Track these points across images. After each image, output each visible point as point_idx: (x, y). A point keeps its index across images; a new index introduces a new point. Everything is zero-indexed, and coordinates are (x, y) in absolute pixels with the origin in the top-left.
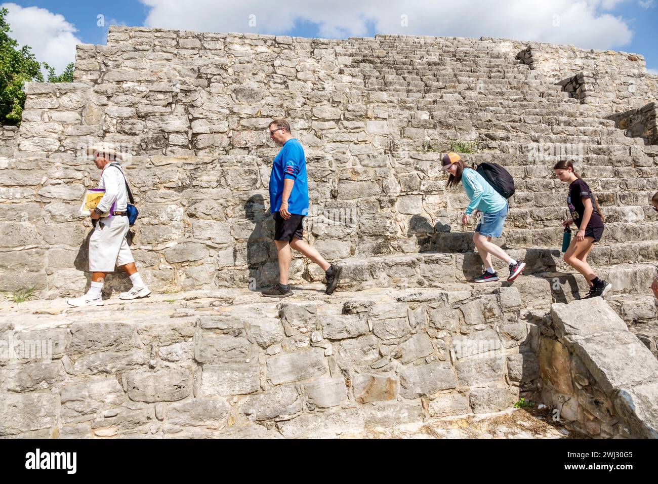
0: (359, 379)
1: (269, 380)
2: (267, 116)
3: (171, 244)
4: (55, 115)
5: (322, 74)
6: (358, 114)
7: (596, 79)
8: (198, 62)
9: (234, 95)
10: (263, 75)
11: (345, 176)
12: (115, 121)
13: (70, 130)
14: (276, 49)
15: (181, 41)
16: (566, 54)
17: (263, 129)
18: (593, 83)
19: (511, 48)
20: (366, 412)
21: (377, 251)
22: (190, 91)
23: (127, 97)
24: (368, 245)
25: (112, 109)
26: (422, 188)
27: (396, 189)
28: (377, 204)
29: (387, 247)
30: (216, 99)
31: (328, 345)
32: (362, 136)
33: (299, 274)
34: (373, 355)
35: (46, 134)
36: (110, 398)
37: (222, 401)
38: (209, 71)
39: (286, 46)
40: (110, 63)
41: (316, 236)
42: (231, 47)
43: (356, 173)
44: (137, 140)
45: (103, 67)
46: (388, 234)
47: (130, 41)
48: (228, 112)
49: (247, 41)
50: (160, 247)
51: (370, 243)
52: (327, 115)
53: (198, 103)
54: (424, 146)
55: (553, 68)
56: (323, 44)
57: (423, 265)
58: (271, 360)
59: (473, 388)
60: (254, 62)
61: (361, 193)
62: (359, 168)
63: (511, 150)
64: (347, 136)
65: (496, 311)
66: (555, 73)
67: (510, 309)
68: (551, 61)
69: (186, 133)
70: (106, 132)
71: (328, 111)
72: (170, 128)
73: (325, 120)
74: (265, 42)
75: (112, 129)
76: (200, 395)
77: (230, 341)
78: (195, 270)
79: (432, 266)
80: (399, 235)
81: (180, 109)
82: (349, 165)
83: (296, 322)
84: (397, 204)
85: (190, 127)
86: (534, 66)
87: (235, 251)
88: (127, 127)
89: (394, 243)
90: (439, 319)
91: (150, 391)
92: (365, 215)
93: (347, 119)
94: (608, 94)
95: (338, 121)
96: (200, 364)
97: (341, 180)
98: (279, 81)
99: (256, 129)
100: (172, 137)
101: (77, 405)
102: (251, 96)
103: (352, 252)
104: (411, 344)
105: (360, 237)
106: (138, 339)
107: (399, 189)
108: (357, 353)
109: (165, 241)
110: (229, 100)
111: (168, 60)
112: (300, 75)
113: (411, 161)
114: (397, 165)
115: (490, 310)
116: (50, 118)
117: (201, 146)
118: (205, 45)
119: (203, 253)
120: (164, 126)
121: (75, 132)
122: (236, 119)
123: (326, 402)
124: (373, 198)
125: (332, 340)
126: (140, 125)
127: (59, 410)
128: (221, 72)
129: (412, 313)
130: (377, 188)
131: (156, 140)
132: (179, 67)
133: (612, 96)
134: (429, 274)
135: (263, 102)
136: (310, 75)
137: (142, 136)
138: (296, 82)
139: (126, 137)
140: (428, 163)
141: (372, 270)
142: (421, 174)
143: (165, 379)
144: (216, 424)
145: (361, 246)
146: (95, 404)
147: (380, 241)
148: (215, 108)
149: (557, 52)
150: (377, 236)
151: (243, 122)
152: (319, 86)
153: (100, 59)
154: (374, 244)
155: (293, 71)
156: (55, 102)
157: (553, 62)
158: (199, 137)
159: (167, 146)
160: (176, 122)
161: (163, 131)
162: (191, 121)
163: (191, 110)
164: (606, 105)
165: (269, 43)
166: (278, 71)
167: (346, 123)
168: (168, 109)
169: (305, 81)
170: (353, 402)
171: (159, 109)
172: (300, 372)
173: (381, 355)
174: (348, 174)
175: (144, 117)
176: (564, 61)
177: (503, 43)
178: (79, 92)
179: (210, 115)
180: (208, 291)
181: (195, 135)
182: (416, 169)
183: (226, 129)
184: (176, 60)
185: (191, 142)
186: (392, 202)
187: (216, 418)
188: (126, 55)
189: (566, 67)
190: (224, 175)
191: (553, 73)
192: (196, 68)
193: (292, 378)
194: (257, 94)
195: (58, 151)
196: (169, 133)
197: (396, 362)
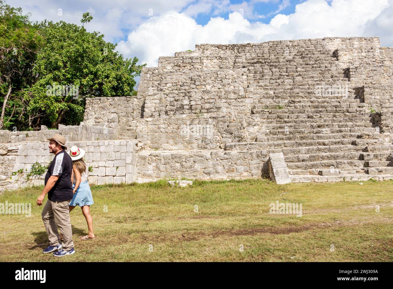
0: (226, 168)
1: (208, 166)
2: (213, 99)
3: (187, 139)
4: (153, 101)
5: (235, 76)
6: (242, 96)
7: (356, 70)
8: (191, 75)
9: (203, 92)
10: (214, 78)
11: (231, 121)
12: (169, 102)
13: (157, 105)
14: (220, 61)
15: (184, 60)
16: (357, 51)
17: (212, 103)
18: (354, 71)
19: (340, 41)
20: (227, 174)
21: (239, 141)
22: (190, 92)
23: (172, 95)
24: (237, 140)
25: (168, 99)
26: (253, 124)
27: (245, 124)
28: (240, 129)
29: (242, 140)
30: (197, 94)
31: (220, 160)
32: (244, 104)
33: (218, 147)
34: (230, 163)
35: (151, 107)
36: (179, 167)
37: (199, 169)
38: (195, 78)
39: (225, 59)
40: (163, 77)
41: (223, 137)
42: (203, 61)
43: (234, 120)
44: (175, 107)
45: (161, 79)
46: (242, 137)
47: (166, 62)
48: (201, 98)
49: (209, 58)
50: (185, 139)
51: (237, 139)
52: (232, 98)
53: (192, 96)
54: (265, 107)
55: (349, 58)
56: (240, 56)
57: (249, 145)
58: (208, 162)
59: (253, 172)
60: (211, 73)
61: (235, 126)
62: (235, 119)
63: (298, 107)
64: (238, 104)
65: (260, 156)
66: (350, 61)
67: (264, 155)
68: (348, 55)
69: (189, 105)
70: (167, 106)
71: (232, 96)
72: (184, 104)
73: (231, 99)
74: (216, 58)
75: (168, 105)
76: (195, 168)
77: (200, 158)
78: (193, 145)
79: (251, 145)
80: (245, 137)
81: (187, 98)
82: (232, 118)
83: (214, 155)
84: (245, 129)
85: (190, 103)
86: (339, 58)
87: (202, 141)
88: (172, 104)
89: (244, 139)
90: (246, 157)
91: (186, 166)
92: (236, 132)
93: (239, 98)
94: (362, 76)
95: (236, 99)
96: (195, 162)
97: (230, 122)
98: (219, 80)
99: (209, 103)
100: (185, 106)
101: (174, 168)
102: (208, 92)
103: (232, 141)
104: (239, 161)
105: (235, 138)
106: (184, 157)
107: (246, 124)
108: (226, 162)
109: (186, 138)
110: (201, 94)
111: (181, 75)
112: (227, 77)
113: (250, 116)
114: (246, 118)
115: (259, 155)
116: (152, 102)
117: (193, 109)
118: (193, 61)
119: (194, 141)
120: (182, 103)
121: (158, 106)
122: (203, 100)
123: (219, 172)
124: (239, 127)
125: (221, 160)
126: (176, 103)
127: (170, 168)
128: (199, 78)
129: (240, 155)
130: (240, 124)
131: (180, 108)
132: (185, 77)
133: (364, 77)
134: (250, 147)
135: (212, 94)
136: (231, 77)
137: (176, 106)
138: (225, 80)
139: (172, 107)
140: (255, 117)
141: (235, 146)
142: (253, 120)
143: (189, 164)
144: (198, 173)
145: (235, 140)
146: (176, 168)
147: (240, 138)
148: (197, 97)
149: (352, 50)
150: (239, 137)
151: (206, 101)
152: (234, 81)
153: (160, 76)
154: (238, 139)
155: (224, 75)
156: (153, 97)
157: (349, 56)
158: (192, 106)
159: (183, 109)
160: (186, 102)
161: (182, 105)
162: (190, 101)
163: (190, 98)
164: (360, 81)
165: (218, 58)
166: (219, 76)
167: (238, 100)
168: (184, 98)
169: (229, 79)
170: (225, 172)
171: (181, 98)
172: (214, 165)
173: (232, 163)
174: (232, 121)
175: (177, 101)
176: (356, 54)
177: (336, 40)
178: (159, 94)
179: (196, 99)
180: (195, 150)
181: (191, 106)
182: (252, 119)
183: (201, 103)
184: (184, 75)
185: (190, 108)
186: (244, 128)
187: (198, 172)
188: (168, 74)
189: (356, 58)
190: (200, 121)
191: (349, 61)
192: (190, 77)
193: (212, 166)
194: (210, 92)
195: (154, 111)
196: (184, 105)
197: (235, 165)
